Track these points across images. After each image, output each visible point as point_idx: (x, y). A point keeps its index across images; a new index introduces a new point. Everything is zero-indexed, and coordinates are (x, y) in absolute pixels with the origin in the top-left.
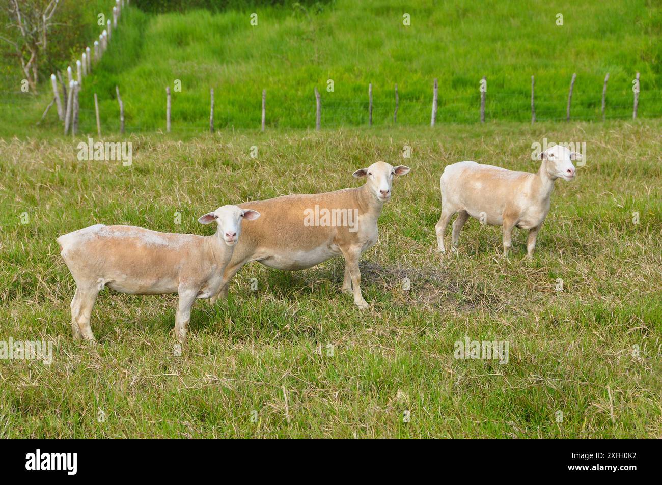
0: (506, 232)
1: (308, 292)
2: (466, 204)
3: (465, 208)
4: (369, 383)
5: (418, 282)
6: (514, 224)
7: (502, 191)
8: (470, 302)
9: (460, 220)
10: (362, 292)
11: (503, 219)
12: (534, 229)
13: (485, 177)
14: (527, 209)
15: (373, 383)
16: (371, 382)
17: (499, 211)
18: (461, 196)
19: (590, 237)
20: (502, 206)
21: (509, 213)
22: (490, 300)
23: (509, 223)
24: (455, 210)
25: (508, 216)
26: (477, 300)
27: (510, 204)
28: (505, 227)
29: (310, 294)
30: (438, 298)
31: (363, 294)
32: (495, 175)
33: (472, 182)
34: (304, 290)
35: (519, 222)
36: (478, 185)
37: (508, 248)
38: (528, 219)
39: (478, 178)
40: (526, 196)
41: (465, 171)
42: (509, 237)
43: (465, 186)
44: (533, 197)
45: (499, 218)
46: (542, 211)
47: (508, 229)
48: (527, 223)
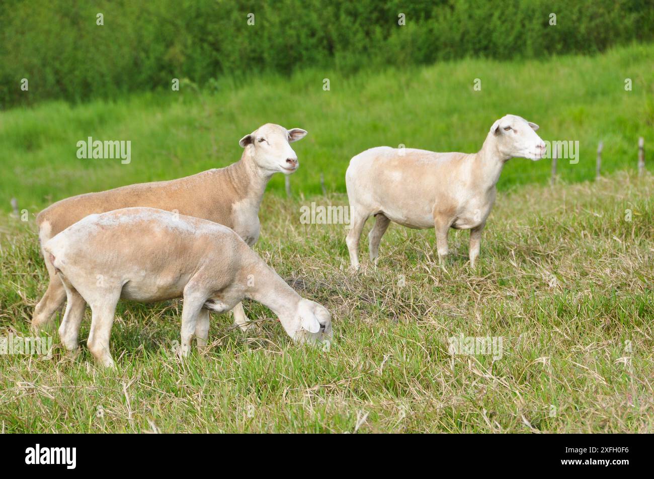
0: (441, 235)
1: (171, 315)
2: (382, 202)
3: (382, 208)
4: (246, 386)
5: (320, 293)
6: (450, 223)
7: (429, 182)
8: (392, 315)
9: (378, 228)
10: (245, 309)
11: (434, 218)
12: (476, 230)
13: (404, 164)
14: (467, 202)
15: (251, 385)
16: (249, 384)
17: (426, 208)
18: (375, 193)
19: (554, 243)
20: (432, 201)
21: (443, 208)
22: (419, 312)
23: (443, 224)
24: (368, 212)
25: (440, 213)
26: (401, 310)
27: (443, 196)
28: (438, 229)
29: (174, 316)
30: (348, 312)
31: (246, 311)
32: (418, 161)
33: (386, 172)
34: (165, 313)
35: (456, 220)
36: (396, 176)
37: (444, 257)
38: (468, 215)
39: (396, 166)
40: (465, 185)
41: (377, 159)
42: (444, 241)
43: (378, 179)
44: (475, 186)
45: (428, 218)
46: (486, 204)
47: (442, 230)
48: (467, 221)
